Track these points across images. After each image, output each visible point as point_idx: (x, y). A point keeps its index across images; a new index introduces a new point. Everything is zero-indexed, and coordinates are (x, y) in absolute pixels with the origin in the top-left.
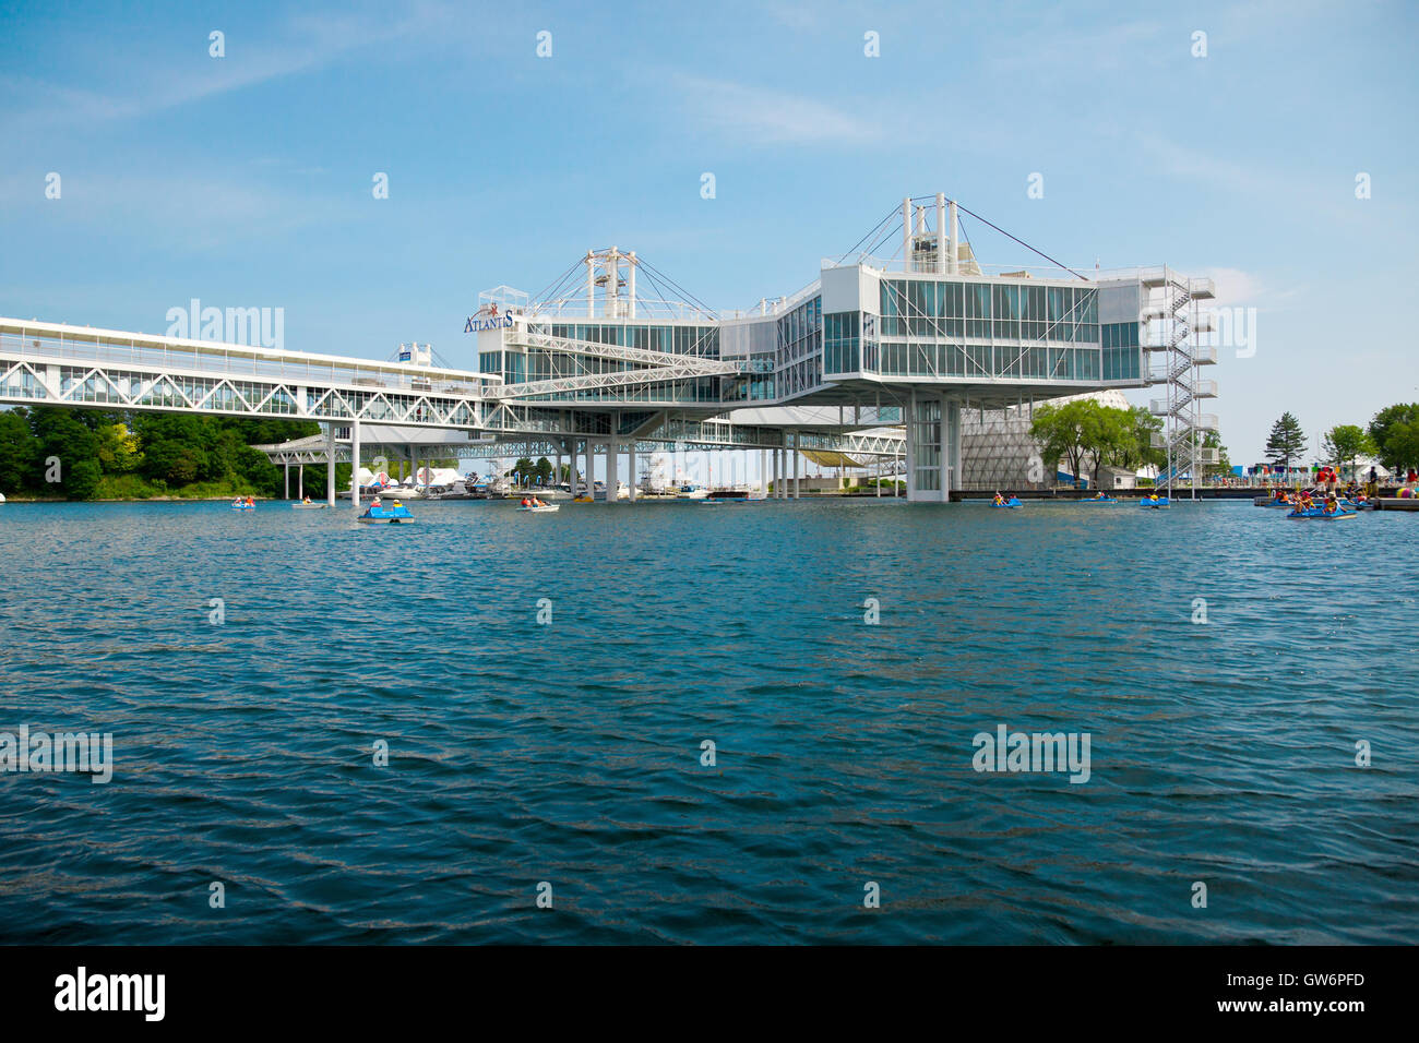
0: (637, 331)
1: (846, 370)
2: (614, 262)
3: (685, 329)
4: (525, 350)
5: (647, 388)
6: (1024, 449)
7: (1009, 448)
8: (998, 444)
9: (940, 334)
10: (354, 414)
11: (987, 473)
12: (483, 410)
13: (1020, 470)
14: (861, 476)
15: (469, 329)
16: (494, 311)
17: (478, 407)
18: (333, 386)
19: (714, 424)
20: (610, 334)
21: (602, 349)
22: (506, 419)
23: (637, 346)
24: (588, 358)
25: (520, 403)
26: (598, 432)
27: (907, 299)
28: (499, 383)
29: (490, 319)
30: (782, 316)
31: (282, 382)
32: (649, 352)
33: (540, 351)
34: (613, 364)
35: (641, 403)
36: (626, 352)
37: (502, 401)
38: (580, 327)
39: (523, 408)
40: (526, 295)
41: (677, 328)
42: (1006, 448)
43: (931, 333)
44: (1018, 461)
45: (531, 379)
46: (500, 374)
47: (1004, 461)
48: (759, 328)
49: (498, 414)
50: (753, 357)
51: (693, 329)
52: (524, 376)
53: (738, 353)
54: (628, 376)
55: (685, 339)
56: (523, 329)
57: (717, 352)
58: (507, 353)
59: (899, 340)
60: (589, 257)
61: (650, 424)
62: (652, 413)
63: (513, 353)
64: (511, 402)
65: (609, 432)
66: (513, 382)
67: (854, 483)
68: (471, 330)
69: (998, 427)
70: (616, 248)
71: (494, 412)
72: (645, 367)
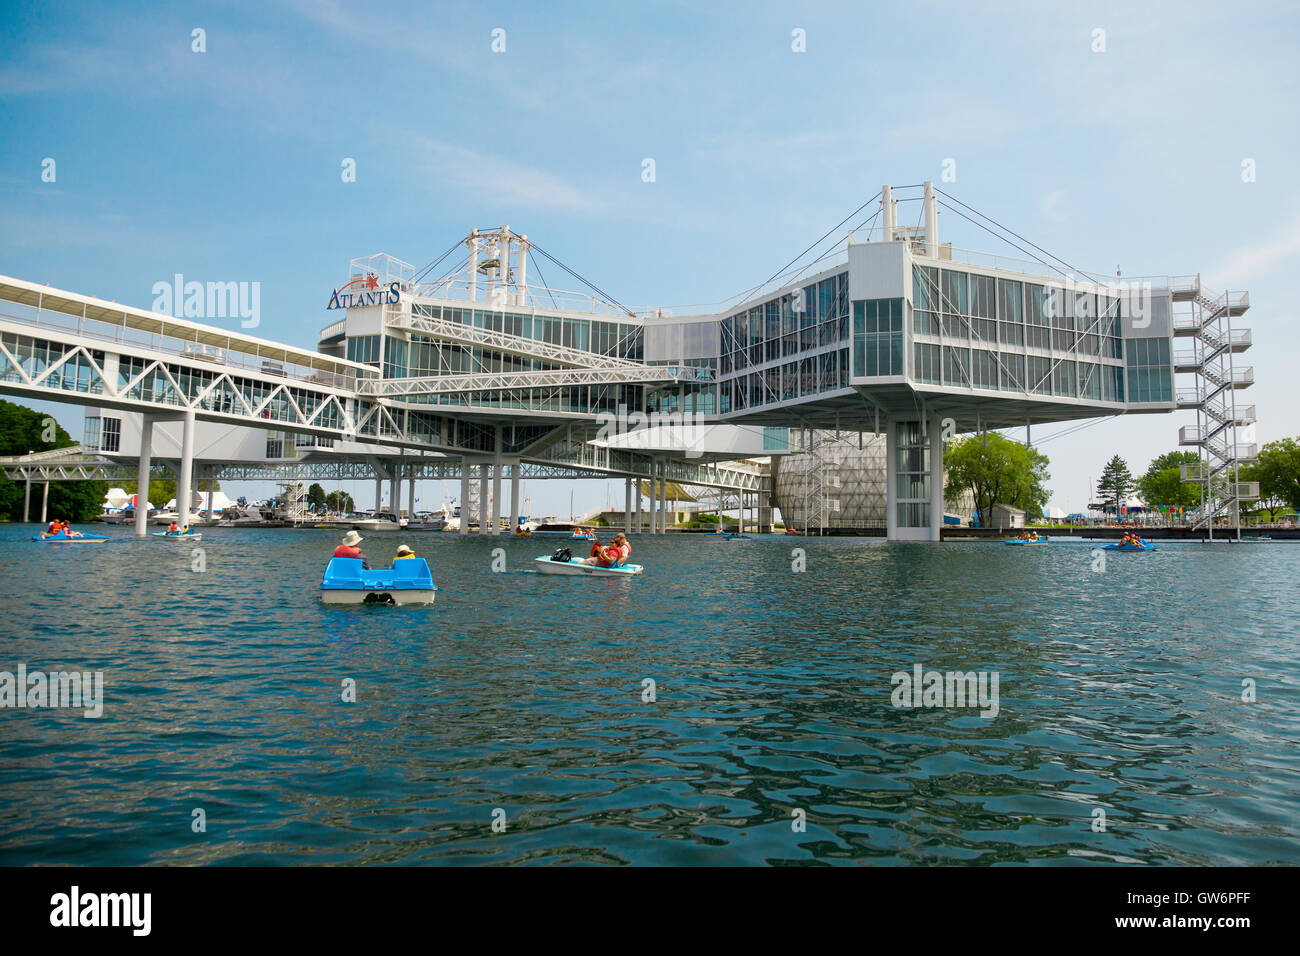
0: (548, 324)
1: (884, 372)
2: (506, 244)
3: (604, 325)
4: (409, 335)
5: (557, 396)
6: (877, 485)
7: (863, 484)
8: (851, 479)
9: (974, 337)
10: (187, 402)
11: (851, 509)
12: (356, 412)
13: (874, 507)
14: (694, 510)
15: (334, 305)
16: (372, 282)
17: (349, 406)
18: (160, 357)
19: (593, 446)
20: (514, 324)
21: (504, 342)
22: (382, 425)
23: (547, 339)
24: (487, 355)
25: (399, 405)
26: (482, 449)
27: (940, 291)
28: (376, 375)
29: (369, 292)
30: (732, 314)
31: (82, 343)
32: (563, 350)
33: (426, 339)
34: (517, 361)
35: (549, 413)
36: (532, 346)
37: (380, 400)
38: (479, 313)
39: (402, 412)
40: (411, 267)
41: (595, 324)
42: (859, 483)
43: (965, 334)
44: (871, 497)
45: (415, 374)
46: (378, 365)
47: (857, 497)
48: (695, 329)
49: (374, 419)
50: (687, 363)
51: (614, 326)
52: (405, 370)
53: (668, 358)
54: (534, 378)
55: (605, 338)
56: (406, 309)
57: (640, 355)
58: (388, 339)
59: (932, 340)
60: (473, 236)
61: (546, 440)
62: (551, 428)
63: (394, 339)
64: (388, 402)
65: (493, 450)
66: (392, 376)
67: (687, 518)
68: (338, 306)
69: (850, 462)
70: (508, 228)
71: (369, 414)
72: (556, 368)
